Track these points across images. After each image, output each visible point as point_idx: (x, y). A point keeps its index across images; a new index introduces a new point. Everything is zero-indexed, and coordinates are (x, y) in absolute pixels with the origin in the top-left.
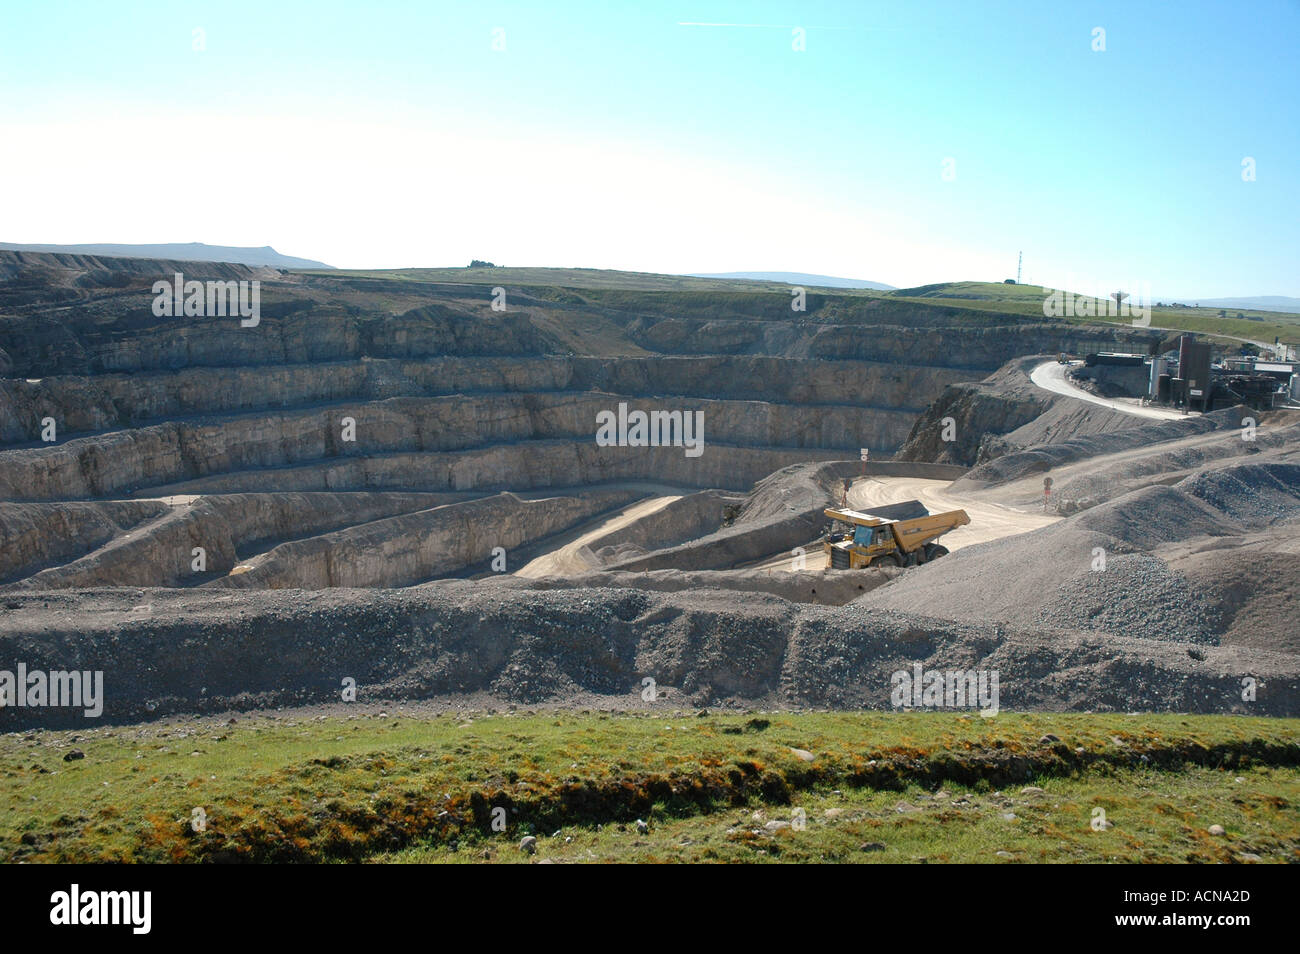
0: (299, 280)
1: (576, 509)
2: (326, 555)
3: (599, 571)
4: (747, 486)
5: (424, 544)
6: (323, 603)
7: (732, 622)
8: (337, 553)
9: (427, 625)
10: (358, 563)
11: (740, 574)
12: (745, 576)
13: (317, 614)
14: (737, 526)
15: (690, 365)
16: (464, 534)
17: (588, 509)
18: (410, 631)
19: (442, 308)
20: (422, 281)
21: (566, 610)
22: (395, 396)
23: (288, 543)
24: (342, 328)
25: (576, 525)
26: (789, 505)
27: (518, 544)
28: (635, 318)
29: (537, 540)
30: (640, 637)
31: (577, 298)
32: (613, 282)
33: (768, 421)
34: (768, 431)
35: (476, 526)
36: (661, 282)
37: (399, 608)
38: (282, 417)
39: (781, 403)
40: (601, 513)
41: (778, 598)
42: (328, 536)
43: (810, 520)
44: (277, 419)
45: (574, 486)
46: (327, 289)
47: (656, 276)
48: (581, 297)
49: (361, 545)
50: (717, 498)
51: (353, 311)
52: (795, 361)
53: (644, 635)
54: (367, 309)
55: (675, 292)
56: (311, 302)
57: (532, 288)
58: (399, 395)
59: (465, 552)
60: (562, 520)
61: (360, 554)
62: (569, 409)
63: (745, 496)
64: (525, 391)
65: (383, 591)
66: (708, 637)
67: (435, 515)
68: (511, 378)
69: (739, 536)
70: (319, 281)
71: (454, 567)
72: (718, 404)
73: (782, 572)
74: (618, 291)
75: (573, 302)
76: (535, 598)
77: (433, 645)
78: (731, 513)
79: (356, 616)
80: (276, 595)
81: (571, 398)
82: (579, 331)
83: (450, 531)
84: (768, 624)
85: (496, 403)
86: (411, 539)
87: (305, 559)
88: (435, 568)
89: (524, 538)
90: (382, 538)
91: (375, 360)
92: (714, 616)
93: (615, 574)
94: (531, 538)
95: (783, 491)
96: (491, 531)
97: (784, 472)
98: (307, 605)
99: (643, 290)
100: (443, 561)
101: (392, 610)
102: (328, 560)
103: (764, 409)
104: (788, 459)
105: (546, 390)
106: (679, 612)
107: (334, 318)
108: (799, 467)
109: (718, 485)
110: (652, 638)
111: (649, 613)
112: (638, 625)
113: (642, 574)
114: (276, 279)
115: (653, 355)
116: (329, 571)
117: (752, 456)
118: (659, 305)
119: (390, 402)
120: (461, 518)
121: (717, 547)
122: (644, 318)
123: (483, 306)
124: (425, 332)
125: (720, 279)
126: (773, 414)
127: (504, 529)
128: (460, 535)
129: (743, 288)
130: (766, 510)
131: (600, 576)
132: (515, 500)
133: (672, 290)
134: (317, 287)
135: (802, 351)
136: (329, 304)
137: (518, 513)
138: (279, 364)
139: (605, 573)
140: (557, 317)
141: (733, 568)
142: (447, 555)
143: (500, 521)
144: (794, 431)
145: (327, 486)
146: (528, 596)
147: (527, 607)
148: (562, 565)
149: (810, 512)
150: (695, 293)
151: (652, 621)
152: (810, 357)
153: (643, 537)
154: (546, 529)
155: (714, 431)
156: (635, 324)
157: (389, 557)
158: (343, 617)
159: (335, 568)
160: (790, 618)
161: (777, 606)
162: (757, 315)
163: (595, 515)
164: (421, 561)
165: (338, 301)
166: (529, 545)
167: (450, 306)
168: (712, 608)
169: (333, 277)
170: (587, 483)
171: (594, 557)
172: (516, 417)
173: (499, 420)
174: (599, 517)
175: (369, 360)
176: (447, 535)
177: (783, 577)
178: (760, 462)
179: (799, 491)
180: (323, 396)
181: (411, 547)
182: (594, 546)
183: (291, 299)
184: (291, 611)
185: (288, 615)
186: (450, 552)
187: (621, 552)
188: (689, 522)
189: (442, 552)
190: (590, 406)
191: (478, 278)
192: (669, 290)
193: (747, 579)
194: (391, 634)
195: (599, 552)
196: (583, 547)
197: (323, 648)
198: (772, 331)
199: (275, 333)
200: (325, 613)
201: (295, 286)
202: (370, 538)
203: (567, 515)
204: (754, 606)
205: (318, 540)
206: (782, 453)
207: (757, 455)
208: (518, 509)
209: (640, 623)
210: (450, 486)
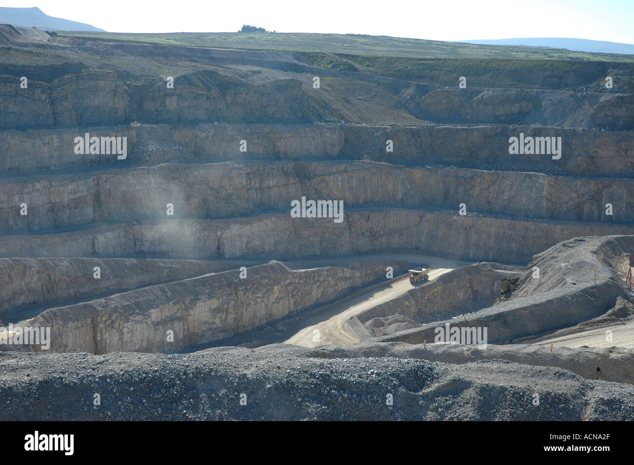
0: (68, 43)
1: (344, 279)
2: (92, 322)
3: (373, 342)
4: (525, 260)
5: (191, 312)
6: (110, 367)
7: (523, 396)
8: (104, 319)
9: (213, 391)
10: (125, 330)
11: (520, 349)
12: (526, 351)
13: (103, 378)
14: (516, 300)
15: (464, 134)
16: (232, 303)
17: (358, 279)
18: (196, 397)
19: (212, 73)
20: (193, 46)
21: (352, 379)
22: (164, 163)
23: (54, 309)
24: (112, 92)
25: (345, 296)
26: (569, 280)
27: (286, 312)
28: (408, 87)
29: (306, 309)
30: (427, 409)
31: (350, 65)
32: (384, 49)
33: (545, 193)
34: (544, 203)
35: (244, 295)
36: (436, 49)
37: (185, 373)
38: (50, 181)
39: (559, 174)
40: (370, 284)
41: (570, 373)
42: (95, 302)
43: (593, 295)
44: (45, 183)
45: (344, 256)
46: (97, 53)
47: (430, 42)
48: (353, 64)
49: (127, 312)
50: (490, 270)
51: (124, 76)
52: (575, 131)
53: (431, 407)
54: (138, 74)
55: (450, 60)
56: (81, 66)
57: (304, 54)
58: (168, 161)
59: (232, 321)
60: (331, 290)
61: (127, 321)
62: (340, 178)
63: (523, 270)
64: (296, 159)
65: (169, 356)
66: (498, 411)
67: (204, 283)
68: (282, 145)
69: (517, 310)
70: (88, 44)
71: (221, 336)
72: (492, 175)
73: (565, 348)
74: (392, 58)
75: (345, 69)
76: (321, 366)
77: (219, 411)
78: (509, 286)
79: (142, 381)
80: (61, 359)
81: (342, 167)
82: (351, 98)
83: (218, 299)
84: (559, 399)
85: (266, 171)
86: (178, 306)
87: (71, 325)
88: (202, 336)
89: (292, 308)
90: (150, 305)
91: (145, 125)
92: (503, 389)
93: (392, 345)
94: (300, 308)
95: (563, 265)
96: (259, 300)
97: (564, 245)
98: (94, 369)
99: (419, 57)
100: (210, 329)
101: (178, 376)
102: (94, 327)
103: (541, 180)
104: (566, 232)
105: (317, 159)
106: (467, 385)
107: (103, 82)
108: (580, 241)
109: (490, 258)
110: (440, 410)
111: (437, 385)
112: (425, 397)
113: (420, 346)
114: (45, 41)
115: (426, 124)
116: (95, 338)
117: (527, 229)
118: (433, 73)
119: (160, 168)
120: (229, 286)
121: (493, 320)
122: (418, 86)
123: (255, 72)
124: (195, 98)
125: (496, 46)
126: (551, 185)
127: (272, 299)
128: (228, 303)
129: (521, 55)
130: (546, 284)
131: (378, 346)
132: (285, 269)
133: (447, 57)
134: (86, 50)
135: (583, 120)
136: (99, 68)
137: (287, 282)
138: (48, 127)
139: (383, 344)
140: (329, 85)
141: (511, 342)
142: (214, 323)
143: (268, 290)
144: (572, 203)
145: (95, 251)
146: (315, 364)
147: (313, 375)
148: (330, 335)
149: (593, 288)
150: (471, 60)
151: (438, 393)
152: (590, 128)
153: (413, 309)
154: (315, 299)
155: (488, 202)
156: (408, 92)
157: (156, 324)
158: (129, 382)
159: (102, 336)
160: (584, 395)
161: (569, 382)
162: (535, 84)
163: (364, 285)
164: (188, 329)
165: (108, 65)
166: (297, 315)
167: (221, 72)
168: (501, 382)
169: (102, 40)
170: (358, 253)
171: (364, 328)
172: (286, 185)
173: (269, 188)
174: (369, 288)
175: (139, 125)
176: (214, 303)
177: (566, 353)
178: (535, 234)
179: (581, 265)
180: (91, 160)
181: (179, 315)
182: (363, 317)
183: (59, 62)
184: (78, 375)
185: (75, 379)
186: (217, 321)
187: (391, 323)
188: (461, 295)
189: (210, 321)
190: (361, 175)
191: (250, 43)
192: (443, 57)
193: (528, 354)
194: (177, 400)
195: (368, 323)
196: (351, 318)
197: (109, 413)
198: (550, 100)
199: (44, 97)
200: (111, 377)
201: (63, 48)
202: (137, 305)
203: (336, 285)
204: (545, 381)
205: (85, 307)
206: (559, 226)
207: (533, 227)
208: (287, 278)
209: (427, 395)
210: (218, 253)
